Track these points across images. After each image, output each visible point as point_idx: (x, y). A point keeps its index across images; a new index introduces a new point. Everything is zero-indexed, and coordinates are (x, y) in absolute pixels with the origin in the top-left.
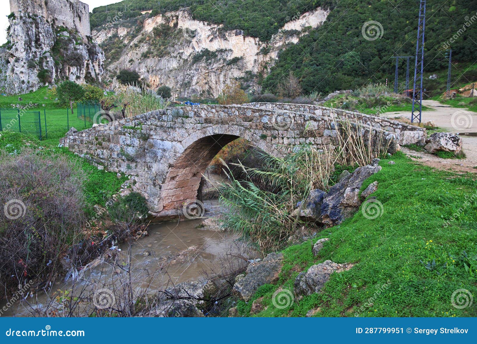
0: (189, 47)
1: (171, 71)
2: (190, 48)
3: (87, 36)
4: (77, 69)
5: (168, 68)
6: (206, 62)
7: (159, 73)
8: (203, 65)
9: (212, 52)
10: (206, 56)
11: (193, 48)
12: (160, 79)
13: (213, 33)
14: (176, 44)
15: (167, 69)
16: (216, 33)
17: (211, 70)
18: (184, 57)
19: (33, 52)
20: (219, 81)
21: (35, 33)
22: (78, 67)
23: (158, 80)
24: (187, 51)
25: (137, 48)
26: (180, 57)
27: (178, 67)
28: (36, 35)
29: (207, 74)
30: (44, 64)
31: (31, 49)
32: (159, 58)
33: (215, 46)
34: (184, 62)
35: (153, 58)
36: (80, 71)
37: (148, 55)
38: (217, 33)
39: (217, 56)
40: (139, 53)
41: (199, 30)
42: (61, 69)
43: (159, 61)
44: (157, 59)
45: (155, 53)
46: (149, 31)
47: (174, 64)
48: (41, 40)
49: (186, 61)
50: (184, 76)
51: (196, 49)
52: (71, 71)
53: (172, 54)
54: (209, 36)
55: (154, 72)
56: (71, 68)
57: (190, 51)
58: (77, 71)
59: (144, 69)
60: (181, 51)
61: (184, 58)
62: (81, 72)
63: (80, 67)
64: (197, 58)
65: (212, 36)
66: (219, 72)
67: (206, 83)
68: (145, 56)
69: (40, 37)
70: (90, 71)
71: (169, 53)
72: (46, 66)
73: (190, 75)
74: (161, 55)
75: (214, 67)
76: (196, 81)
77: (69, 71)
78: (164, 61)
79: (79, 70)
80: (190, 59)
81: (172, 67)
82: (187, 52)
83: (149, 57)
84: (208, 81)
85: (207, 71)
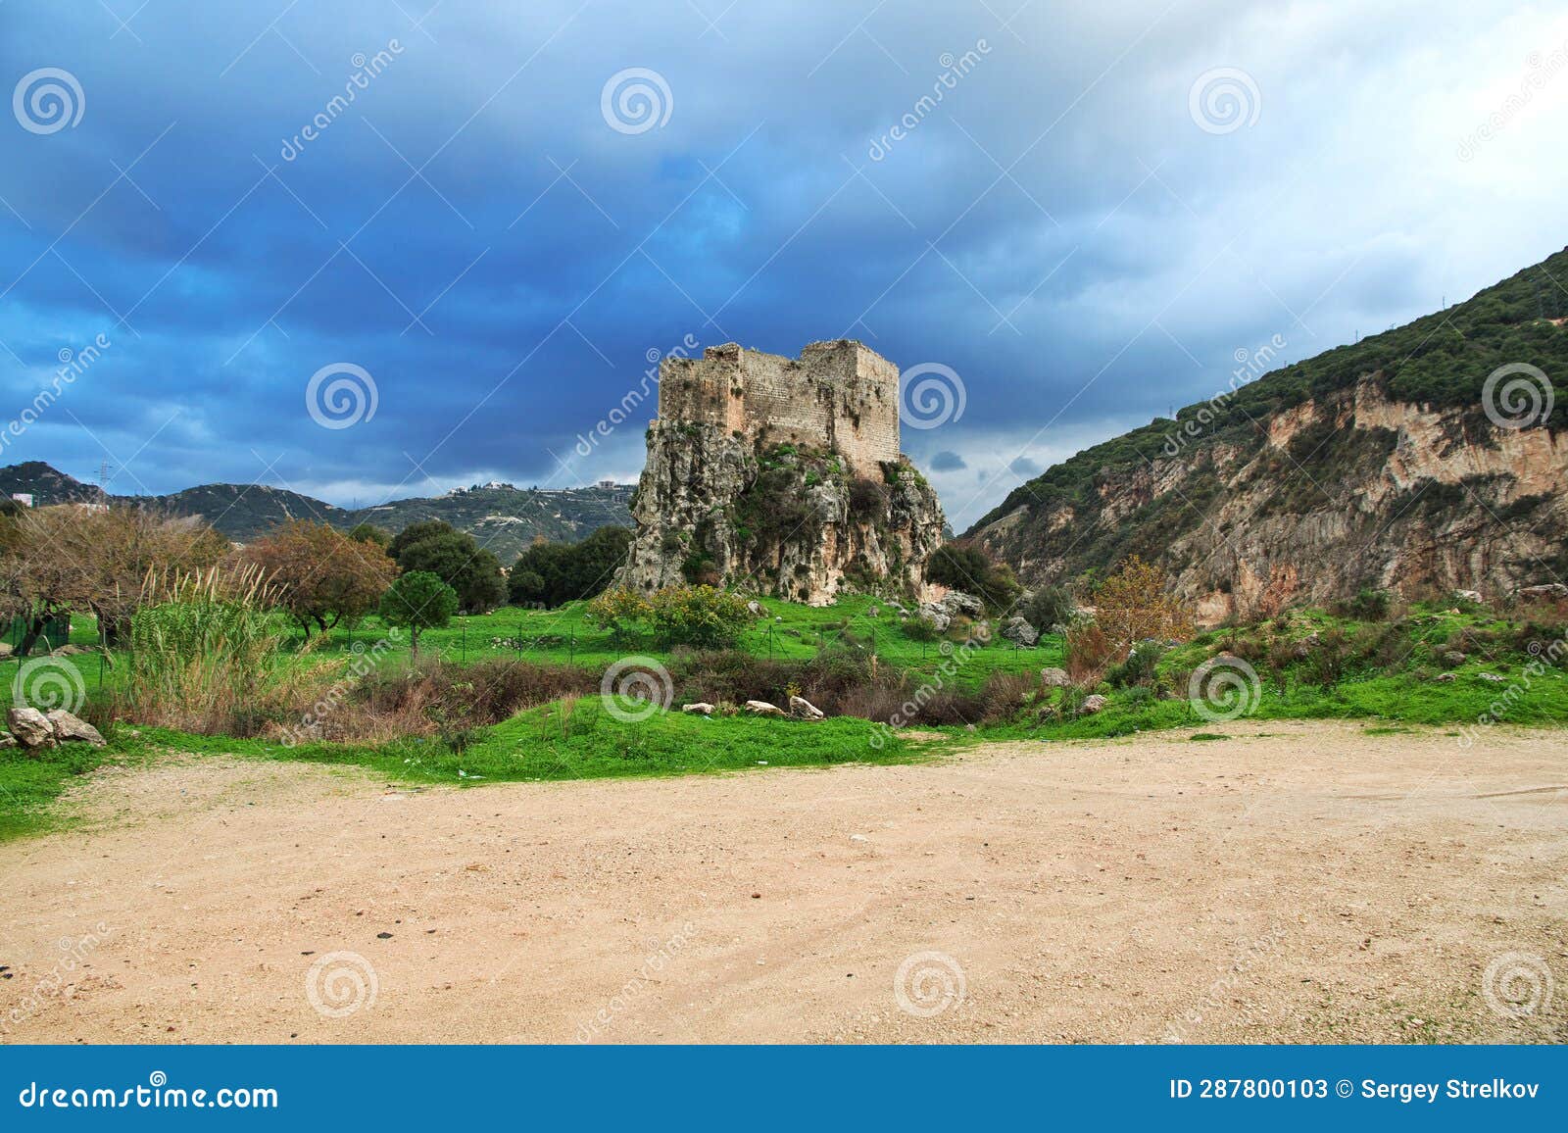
0: (1378, 477)
1: (1329, 548)
2: (1383, 482)
3: (882, 465)
4: (801, 548)
5: (1321, 540)
6: (1426, 516)
7: (1296, 555)
8: (1418, 525)
9: (1450, 487)
10: (1427, 499)
11: (1390, 480)
12: (1299, 571)
13: (1451, 432)
14: (1345, 474)
15: (1317, 543)
16: (1459, 430)
17: (1442, 541)
18: (1367, 507)
19: (680, 511)
20: (1470, 572)
21: (692, 463)
22: (804, 543)
23: (1293, 574)
24: (1373, 491)
25: (1245, 493)
26: (1356, 509)
27: (1347, 536)
28: (693, 471)
29: (1430, 554)
30: (708, 540)
31: (674, 504)
32: (1299, 516)
33: (1458, 466)
34: (1365, 521)
35: (1282, 515)
36: (809, 552)
37: (1269, 510)
38: (1463, 429)
39: (1461, 497)
40: (1248, 506)
41: (1407, 429)
42: (753, 551)
43: (1299, 521)
44: (1292, 516)
45: (1289, 503)
46: (1279, 447)
47: (1337, 529)
48: (705, 482)
49: (1369, 517)
50: (1362, 561)
51: (1399, 482)
52: (787, 552)
53: (1333, 502)
54: (1436, 442)
55: (1284, 554)
56: (787, 546)
57: (1381, 488)
58: (800, 552)
59: (1255, 548)
60: (1358, 491)
61: (1365, 509)
62: (813, 555)
63: (810, 541)
64: (1400, 508)
65: (1447, 442)
66: (1467, 543)
67: (1427, 581)
68: (1263, 513)
69: (703, 473)
70: (867, 553)
71: (1325, 500)
72: (710, 544)
73: (1377, 558)
74: (1303, 509)
75: (1450, 530)
76: (1392, 574)
77: (782, 554)
78: (1311, 521)
79: (804, 551)
80: (1382, 512)
81: (1331, 537)
82: (1374, 495)
83: (1271, 514)
84: (1434, 574)
85: (1430, 544)
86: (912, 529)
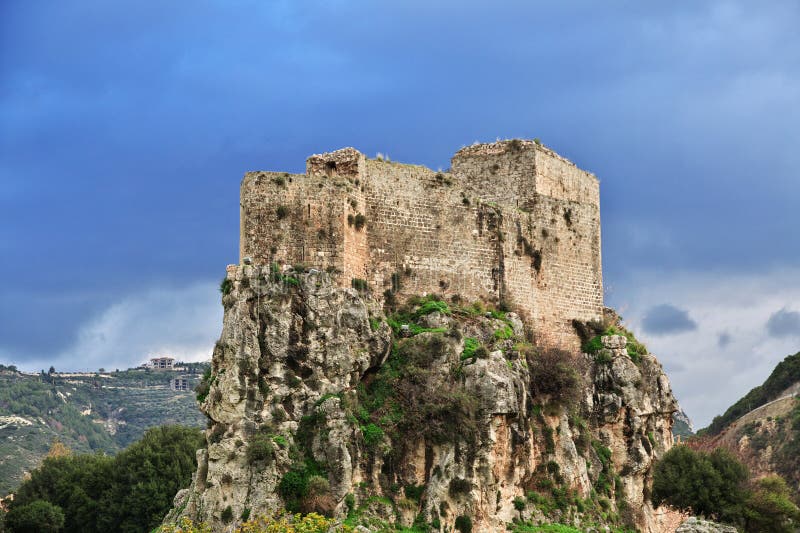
3: (576, 325)
4: (458, 453)
19: (274, 401)
21: (292, 328)
22: (463, 446)
28: (293, 339)
30: (316, 444)
31: (265, 391)
36: (471, 460)
48: (312, 355)
52: (437, 461)
56: (436, 449)
62: (476, 464)
63: (471, 443)
69: (309, 343)
70: (558, 459)
72: (320, 450)
77: (428, 464)
86: (627, 422)
